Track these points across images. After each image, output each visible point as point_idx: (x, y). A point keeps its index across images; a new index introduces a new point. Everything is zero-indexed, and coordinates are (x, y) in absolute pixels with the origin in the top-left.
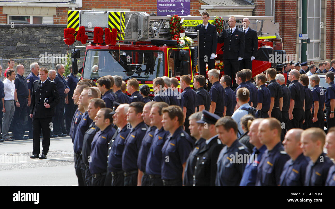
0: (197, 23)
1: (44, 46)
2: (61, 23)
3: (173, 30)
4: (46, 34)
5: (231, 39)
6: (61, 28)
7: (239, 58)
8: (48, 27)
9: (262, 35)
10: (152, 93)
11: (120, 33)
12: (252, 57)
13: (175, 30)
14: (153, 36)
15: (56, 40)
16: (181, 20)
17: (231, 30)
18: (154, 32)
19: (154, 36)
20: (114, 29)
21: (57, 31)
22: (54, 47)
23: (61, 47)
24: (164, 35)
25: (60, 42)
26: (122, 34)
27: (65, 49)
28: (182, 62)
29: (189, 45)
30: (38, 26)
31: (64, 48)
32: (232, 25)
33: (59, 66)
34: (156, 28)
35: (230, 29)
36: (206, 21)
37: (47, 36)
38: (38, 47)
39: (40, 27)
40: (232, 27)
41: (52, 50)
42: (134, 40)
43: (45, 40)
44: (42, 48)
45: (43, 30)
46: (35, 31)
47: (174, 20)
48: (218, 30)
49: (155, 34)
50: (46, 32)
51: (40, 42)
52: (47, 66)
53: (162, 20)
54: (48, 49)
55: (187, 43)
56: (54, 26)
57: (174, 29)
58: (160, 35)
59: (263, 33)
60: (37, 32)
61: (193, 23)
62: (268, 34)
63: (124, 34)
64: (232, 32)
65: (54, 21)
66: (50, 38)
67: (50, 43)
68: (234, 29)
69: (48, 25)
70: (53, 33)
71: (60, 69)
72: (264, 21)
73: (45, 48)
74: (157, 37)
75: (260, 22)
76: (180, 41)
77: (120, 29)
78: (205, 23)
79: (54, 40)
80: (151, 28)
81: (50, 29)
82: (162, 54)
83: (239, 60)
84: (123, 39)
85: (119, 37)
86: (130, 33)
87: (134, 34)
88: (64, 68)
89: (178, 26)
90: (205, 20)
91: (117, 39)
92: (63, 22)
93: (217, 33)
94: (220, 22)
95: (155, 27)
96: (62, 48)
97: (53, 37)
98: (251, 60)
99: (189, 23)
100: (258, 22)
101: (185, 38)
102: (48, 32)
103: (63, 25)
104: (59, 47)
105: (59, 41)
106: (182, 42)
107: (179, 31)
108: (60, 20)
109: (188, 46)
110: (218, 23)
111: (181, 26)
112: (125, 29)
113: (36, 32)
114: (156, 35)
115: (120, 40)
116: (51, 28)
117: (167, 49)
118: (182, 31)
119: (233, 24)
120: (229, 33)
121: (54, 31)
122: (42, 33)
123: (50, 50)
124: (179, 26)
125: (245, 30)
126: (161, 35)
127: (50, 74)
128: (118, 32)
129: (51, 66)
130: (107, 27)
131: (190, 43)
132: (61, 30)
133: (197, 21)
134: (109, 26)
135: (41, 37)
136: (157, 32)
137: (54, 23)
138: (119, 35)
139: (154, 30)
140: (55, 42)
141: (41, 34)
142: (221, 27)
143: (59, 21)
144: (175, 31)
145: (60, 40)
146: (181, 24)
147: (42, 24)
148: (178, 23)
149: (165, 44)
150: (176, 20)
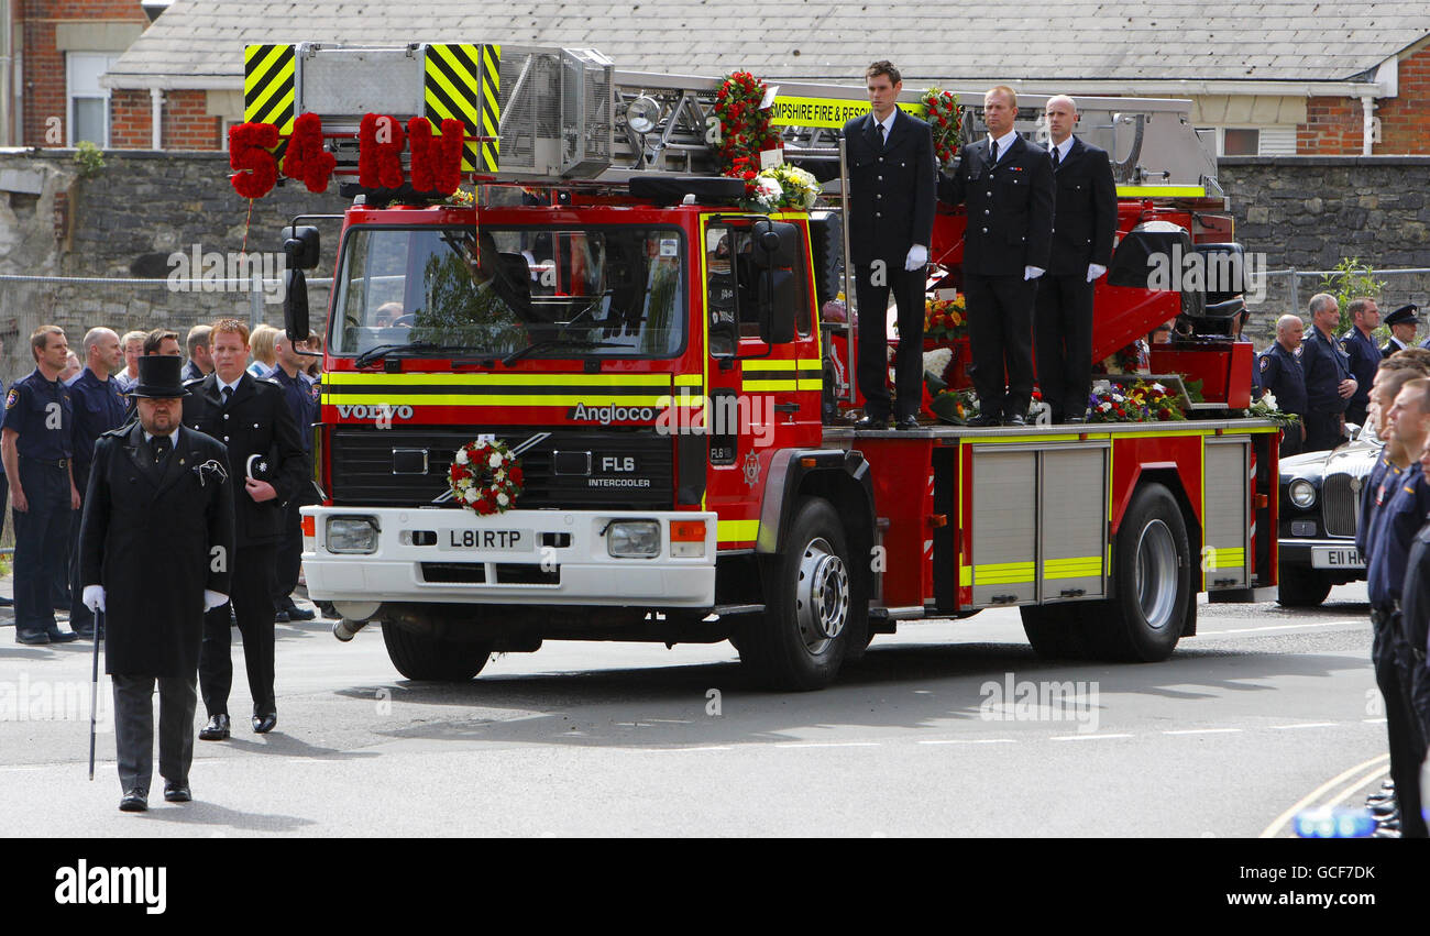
0: (841, 113)
1: (1264, 232)
2: (1323, 152)
3: (731, 138)
4: (1270, 189)
5: (991, 185)
6: (1322, 170)
7: (1027, 269)
8: (1278, 166)
9: (1139, 180)
10: (634, 414)
11: (478, 140)
12: (1091, 266)
13: (737, 136)
14: (635, 162)
15: (1305, 211)
16: (763, 93)
17: (995, 145)
18: (640, 145)
19: (641, 162)
20: (449, 121)
21: (1310, 180)
22: (1298, 235)
23: (1323, 234)
24: (689, 161)
25: (1319, 217)
26: (485, 144)
27: (1335, 242)
28: (765, 274)
29: (801, 200)
30: (1242, 162)
31: (1334, 238)
32: (996, 125)
33: (1319, 302)
34: (647, 125)
35: (991, 140)
36: (886, 101)
37: (1272, 198)
38: (1242, 236)
39: (1250, 165)
40: (1000, 130)
41: (1290, 248)
42: (545, 173)
43: (1265, 211)
44: (1256, 240)
45: (1262, 178)
46: (1232, 179)
47: (733, 93)
48: (938, 147)
49: (647, 151)
50: (1272, 185)
51: (1250, 219)
52: (1275, 303)
53: (680, 92)
54: (1276, 243)
55: (793, 193)
56: (1298, 163)
57: (733, 134)
58: (669, 158)
59: (1144, 172)
60: (1240, 182)
61: (825, 112)
62: (1167, 175)
63: (496, 145)
64: (999, 156)
65: (1298, 144)
66: (1284, 206)
67: (1283, 222)
68: (1005, 142)
69: (1278, 159)
70: (1294, 187)
71: (1323, 311)
72: (1148, 118)
73: (1266, 240)
74: (655, 168)
75: (1128, 123)
76: (757, 184)
77: (475, 123)
78: (880, 111)
79: (1298, 211)
80: (624, 127)
81: (1283, 173)
82: (675, 241)
83: (1027, 278)
84: (493, 168)
85: (472, 159)
86: (524, 142)
87: (542, 147)
88: (1335, 310)
89: (753, 123)
90: (881, 99)
91: (466, 166)
92: (1332, 147)
93: (938, 159)
94: (946, 111)
95: (644, 121)
96: (1326, 239)
97: (1295, 201)
98: (1089, 280)
99: (804, 111)
100: (1122, 121)
101: (784, 172)
102: (1277, 185)
103: (1329, 159)
104: (1313, 235)
105: (1314, 215)
106: (768, 189)
107: (757, 144)
108: (1321, 142)
109: (797, 206)
110: (937, 118)
111: (766, 124)
112: (500, 123)
113: (1235, 183)
114: (650, 158)
115: (477, 171)
116: (1288, 170)
117: (701, 215)
118: (771, 143)
119: (1003, 122)
120: (984, 158)
121: (1299, 180)
122: (1258, 188)
123: (1282, 245)
124: (758, 122)
125: (1056, 150)
126: (676, 161)
127: (1282, 331)
128: (466, 134)
129: (1288, 304)
130: (421, 113)
131: (804, 191)
132: (1322, 175)
133: (843, 103)
134: (430, 110)
135: (1251, 201)
136: (656, 147)
137: (1299, 152)
138: (473, 147)
139: (643, 135)
140: (1300, 219)
141: (1253, 192)
142: (953, 137)
143: (1317, 144)
144: (737, 144)
145: (1318, 211)
146: (767, 113)
147: (1256, 153)
148: (751, 106)
149: (690, 198)
150: (743, 93)
